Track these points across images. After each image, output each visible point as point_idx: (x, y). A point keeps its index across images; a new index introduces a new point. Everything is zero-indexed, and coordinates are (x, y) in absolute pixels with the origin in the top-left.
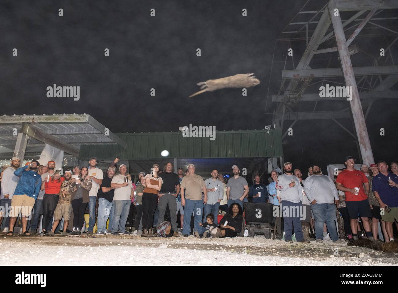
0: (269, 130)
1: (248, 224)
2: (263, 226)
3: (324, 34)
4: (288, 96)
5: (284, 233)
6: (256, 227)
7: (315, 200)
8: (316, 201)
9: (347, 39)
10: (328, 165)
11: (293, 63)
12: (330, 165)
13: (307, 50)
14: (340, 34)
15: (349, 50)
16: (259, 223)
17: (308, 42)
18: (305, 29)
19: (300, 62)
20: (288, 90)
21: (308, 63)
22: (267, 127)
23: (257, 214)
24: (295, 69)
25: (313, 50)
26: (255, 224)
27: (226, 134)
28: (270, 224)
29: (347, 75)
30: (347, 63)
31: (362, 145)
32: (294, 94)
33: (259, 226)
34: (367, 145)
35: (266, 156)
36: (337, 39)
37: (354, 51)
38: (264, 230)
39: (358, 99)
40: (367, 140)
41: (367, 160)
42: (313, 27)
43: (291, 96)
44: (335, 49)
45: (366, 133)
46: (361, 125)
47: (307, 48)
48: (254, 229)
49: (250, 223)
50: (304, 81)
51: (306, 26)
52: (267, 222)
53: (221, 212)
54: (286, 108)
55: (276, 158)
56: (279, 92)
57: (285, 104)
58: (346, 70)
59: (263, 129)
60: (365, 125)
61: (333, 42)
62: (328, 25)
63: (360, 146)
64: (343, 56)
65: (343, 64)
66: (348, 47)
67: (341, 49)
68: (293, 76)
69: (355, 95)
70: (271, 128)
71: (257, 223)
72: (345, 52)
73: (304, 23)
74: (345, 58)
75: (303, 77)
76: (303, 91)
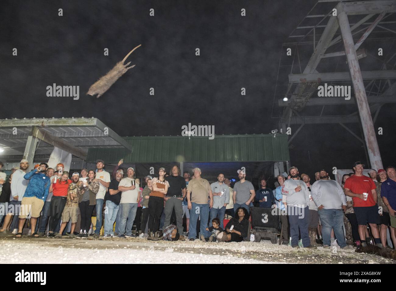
0: (275, 134)
1: (254, 229)
2: (269, 230)
3: (331, 38)
4: (295, 100)
5: (291, 238)
6: (262, 232)
7: (322, 205)
8: (324, 207)
9: (355, 43)
11: (300, 67)
12: (337, 170)
14: (348, 38)
15: (357, 54)
16: (265, 228)
17: (316, 47)
18: (312, 33)
19: (307, 66)
20: (295, 95)
21: (315, 67)
22: (273, 132)
23: (263, 218)
24: (302, 73)
25: (320, 54)
26: (261, 229)
27: (232, 138)
28: (277, 229)
29: (355, 79)
30: (355, 67)
31: (370, 150)
32: (300, 98)
33: (265, 231)
34: (375, 150)
35: (272, 161)
36: (344, 42)
37: (362, 55)
38: (270, 235)
39: (366, 103)
40: (375, 145)
41: (375, 165)
42: (320, 31)
43: (298, 100)
44: (342, 53)
45: (374, 138)
46: (370, 130)
47: (315, 52)
48: (260, 234)
49: (256, 227)
50: (311, 85)
51: (313, 30)
52: (274, 227)
53: (227, 217)
54: (293, 112)
55: (283, 162)
57: (292, 109)
58: (354, 74)
59: (270, 133)
60: (373, 130)
61: (340, 46)
62: (336, 29)
63: (368, 151)
64: (351, 60)
65: (351, 68)
66: (356, 51)
67: (349, 53)
68: (300, 80)
69: (363, 99)
70: (277, 132)
71: (263, 228)
72: (353, 55)
73: (311, 27)
74: (353, 62)
75: (310, 81)
76: (310, 95)
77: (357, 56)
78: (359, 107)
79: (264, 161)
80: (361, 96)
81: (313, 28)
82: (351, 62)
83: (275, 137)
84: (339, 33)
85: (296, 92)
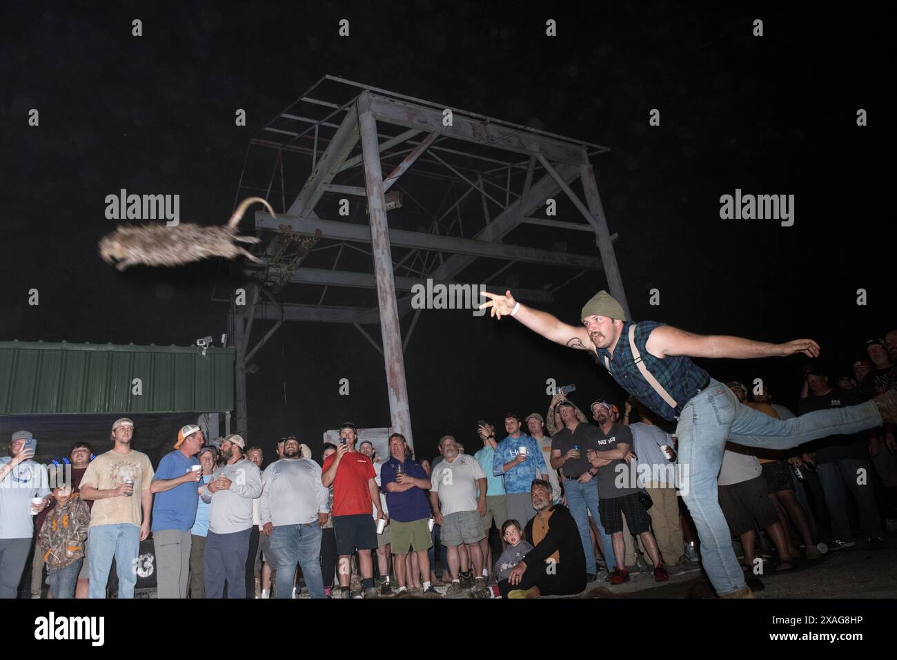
0: (205, 348)
3: (346, 156)
4: (265, 269)
9: (384, 178)
10: (326, 431)
11: (283, 198)
12: (329, 432)
13: (313, 178)
14: (373, 168)
15: (385, 200)
16: (144, 590)
17: (316, 163)
18: (312, 133)
19: (297, 199)
20: (267, 256)
21: (312, 207)
22: (201, 342)
24: (286, 213)
25: (323, 181)
29: (378, 247)
30: (380, 223)
31: (392, 389)
32: (279, 266)
34: (400, 391)
35: (192, 411)
36: (366, 172)
37: (394, 202)
39: (392, 297)
40: (401, 381)
41: (398, 419)
43: (272, 270)
44: (362, 192)
45: (400, 366)
46: (394, 348)
47: (313, 174)
50: (300, 243)
51: (315, 129)
54: (261, 294)
55: (217, 414)
58: (378, 238)
59: (193, 345)
61: (356, 176)
62: (354, 141)
63: (389, 392)
64: (375, 210)
65: (373, 224)
66: (385, 193)
67: (373, 195)
68: (280, 227)
69: (388, 289)
70: (210, 344)
72: (379, 201)
73: (312, 121)
74: (377, 213)
75: (300, 233)
76: (298, 262)
77: (386, 202)
78: (381, 304)
79: (171, 412)
80: (386, 282)
81: (313, 124)
82: (375, 214)
83: (204, 353)
84: (358, 150)
85: (269, 251)
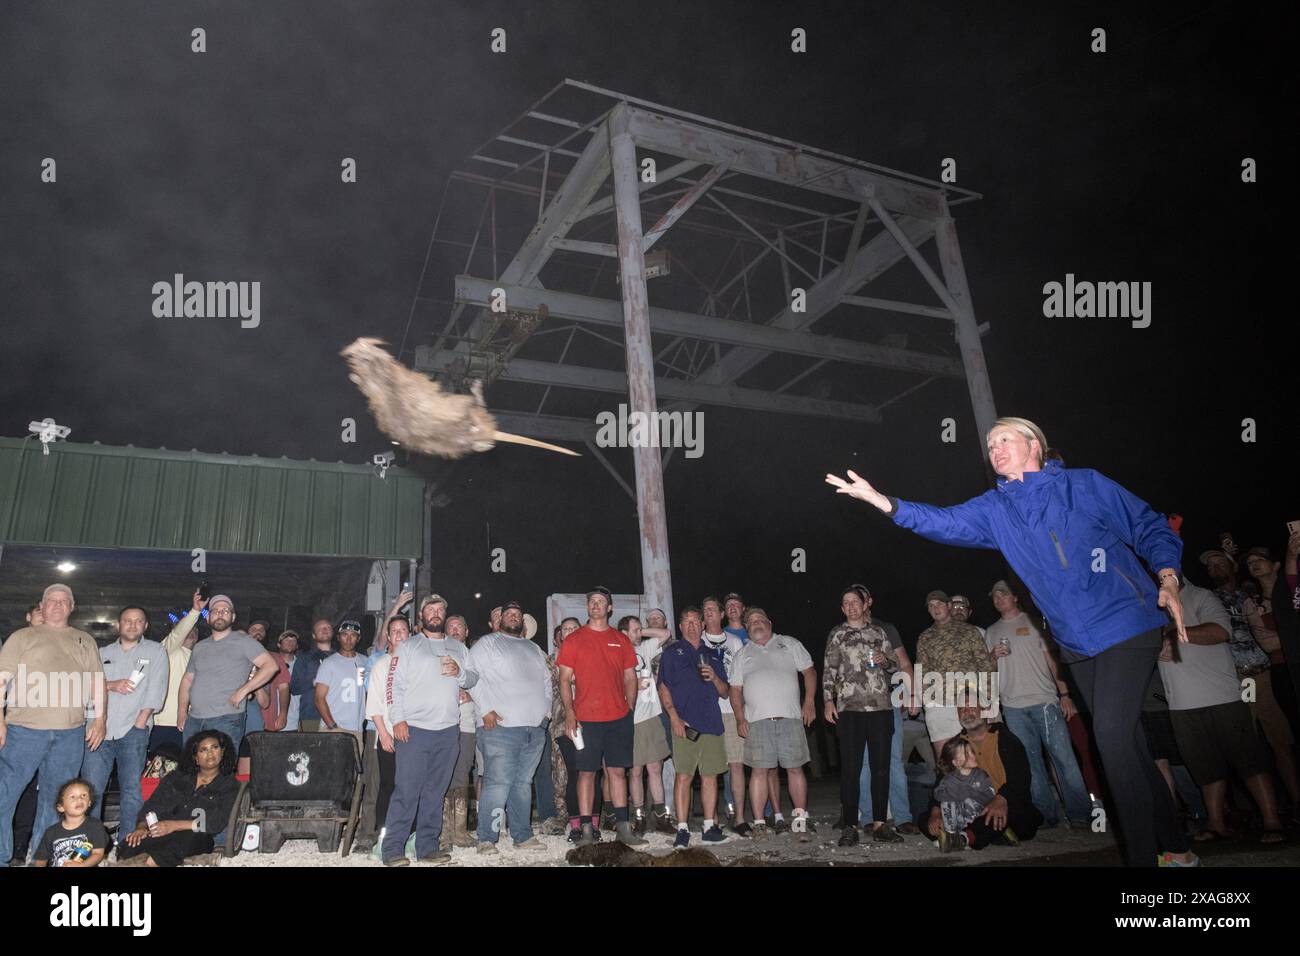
0: (385, 468)
1: (259, 809)
2: (312, 811)
3: (588, 197)
4: (467, 358)
5: (384, 831)
6: (286, 816)
7: (493, 713)
9: (645, 230)
10: (551, 595)
11: (495, 258)
12: (555, 596)
14: (629, 216)
15: (646, 264)
16: (297, 803)
17: (545, 208)
18: (540, 163)
19: (515, 259)
20: (468, 340)
21: (536, 270)
22: (380, 459)
24: (498, 279)
25: (554, 234)
26: (282, 808)
28: (336, 801)
29: (633, 332)
30: (637, 297)
31: (646, 539)
32: (484, 356)
33: (296, 812)
34: (658, 543)
35: (365, 555)
36: (619, 222)
37: (657, 268)
38: (315, 824)
40: (660, 528)
41: (655, 585)
42: (563, 166)
43: (475, 360)
44: (611, 251)
45: (660, 507)
46: (652, 482)
47: (540, 224)
48: (282, 824)
49: (266, 803)
50: (518, 322)
51: (544, 157)
52: (327, 798)
55: (398, 562)
56: (442, 340)
57: (454, 381)
58: (633, 319)
59: (368, 463)
60: (661, 484)
61: (605, 227)
62: (602, 175)
63: (642, 542)
64: (630, 277)
65: (626, 299)
66: (645, 254)
67: (627, 255)
69: (645, 393)
70: (392, 462)
71: (290, 803)
72: (637, 264)
73: (540, 147)
74: (633, 284)
75: (519, 309)
76: (512, 350)
77: (647, 267)
79: (335, 555)
80: (642, 383)
81: (543, 151)
82: (630, 283)
84: (608, 188)
85: (473, 333)
